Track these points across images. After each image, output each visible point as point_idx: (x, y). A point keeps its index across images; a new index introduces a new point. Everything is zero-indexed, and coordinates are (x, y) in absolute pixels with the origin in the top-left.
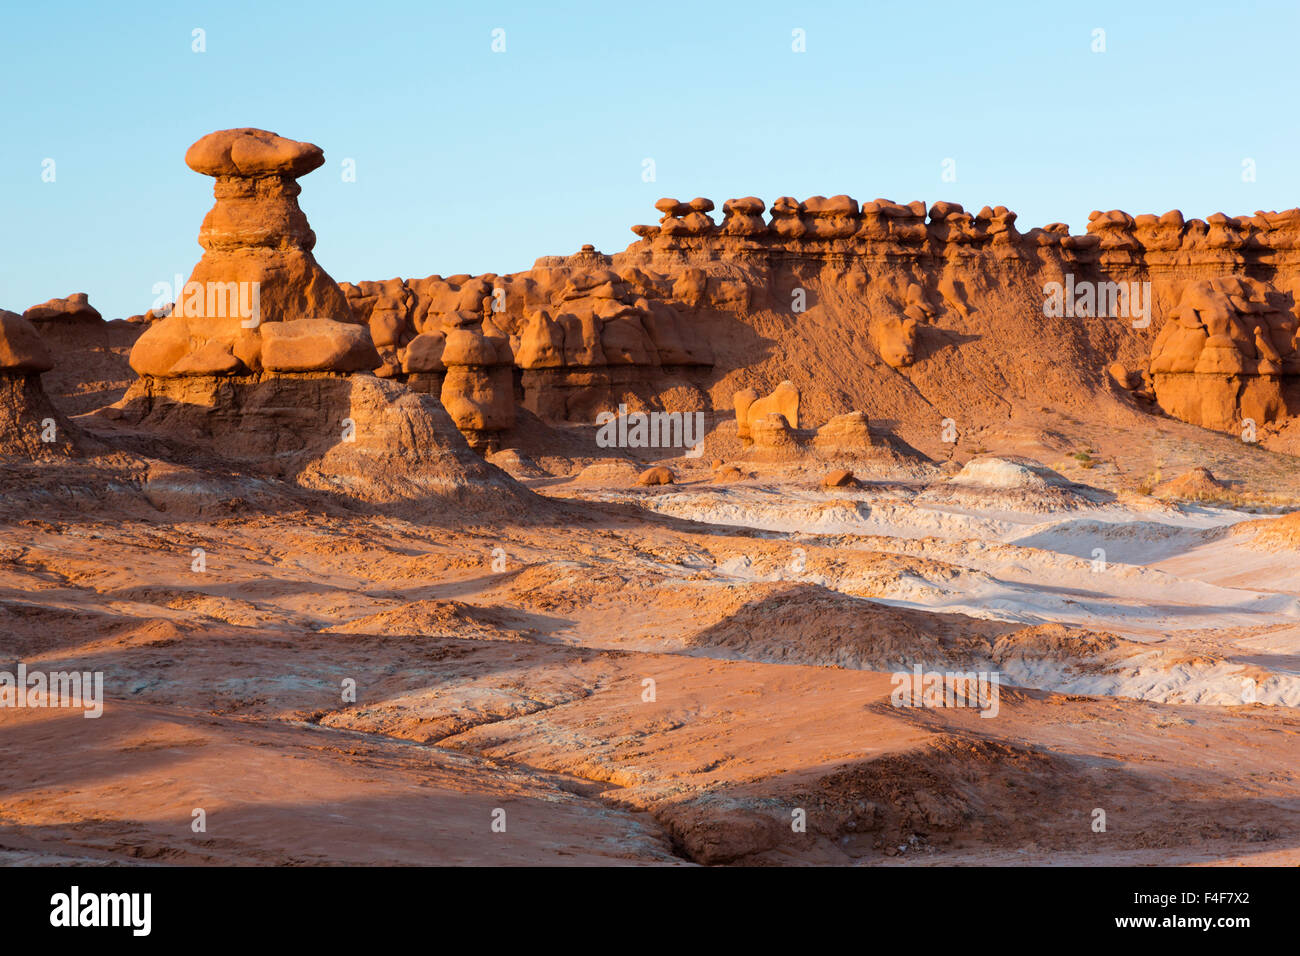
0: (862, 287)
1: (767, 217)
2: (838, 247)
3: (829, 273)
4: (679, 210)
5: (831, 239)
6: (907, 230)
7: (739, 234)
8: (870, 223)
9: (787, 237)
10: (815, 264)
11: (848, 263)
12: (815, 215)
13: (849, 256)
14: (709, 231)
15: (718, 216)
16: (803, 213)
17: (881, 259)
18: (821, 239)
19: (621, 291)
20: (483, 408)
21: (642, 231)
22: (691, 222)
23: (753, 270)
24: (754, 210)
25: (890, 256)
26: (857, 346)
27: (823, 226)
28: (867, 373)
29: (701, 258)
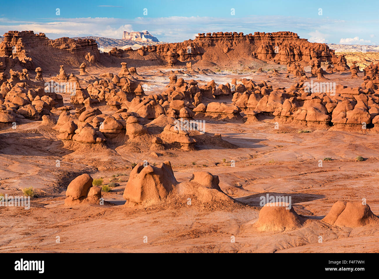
0: (223, 43)
1: (212, 35)
2: (220, 38)
3: (219, 41)
4: (201, 35)
5: (220, 37)
6: (229, 36)
7: (208, 37)
8: (224, 35)
9: (214, 37)
10: (217, 41)
11: (222, 40)
12: (217, 35)
13: (222, 39)
14: (205, 37)
15: (206, 35)
16: (216, 34)
17: (226, 40)
18: (218, 37)
19: (192, 45)
20: (173, 61)
21: (196, 37)
22: (202, 36)
23: (209, 42)
24: (210, 34)
25: (227, 39)
26: (221, 51)
27: (218, 36)
28: (222, 54)
29: (203, 41)
